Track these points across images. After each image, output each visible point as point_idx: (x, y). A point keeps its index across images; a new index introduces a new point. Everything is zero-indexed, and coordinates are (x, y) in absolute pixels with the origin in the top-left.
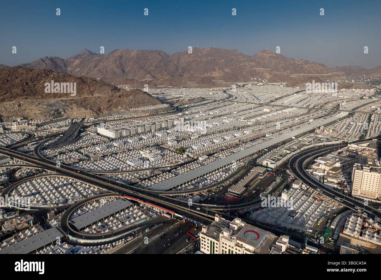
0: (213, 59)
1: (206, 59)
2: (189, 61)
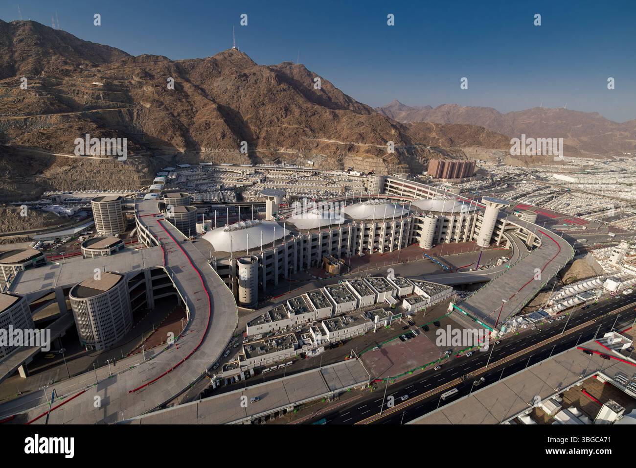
0: (565, 124)
1: (554, 123)
2: (530, 123)
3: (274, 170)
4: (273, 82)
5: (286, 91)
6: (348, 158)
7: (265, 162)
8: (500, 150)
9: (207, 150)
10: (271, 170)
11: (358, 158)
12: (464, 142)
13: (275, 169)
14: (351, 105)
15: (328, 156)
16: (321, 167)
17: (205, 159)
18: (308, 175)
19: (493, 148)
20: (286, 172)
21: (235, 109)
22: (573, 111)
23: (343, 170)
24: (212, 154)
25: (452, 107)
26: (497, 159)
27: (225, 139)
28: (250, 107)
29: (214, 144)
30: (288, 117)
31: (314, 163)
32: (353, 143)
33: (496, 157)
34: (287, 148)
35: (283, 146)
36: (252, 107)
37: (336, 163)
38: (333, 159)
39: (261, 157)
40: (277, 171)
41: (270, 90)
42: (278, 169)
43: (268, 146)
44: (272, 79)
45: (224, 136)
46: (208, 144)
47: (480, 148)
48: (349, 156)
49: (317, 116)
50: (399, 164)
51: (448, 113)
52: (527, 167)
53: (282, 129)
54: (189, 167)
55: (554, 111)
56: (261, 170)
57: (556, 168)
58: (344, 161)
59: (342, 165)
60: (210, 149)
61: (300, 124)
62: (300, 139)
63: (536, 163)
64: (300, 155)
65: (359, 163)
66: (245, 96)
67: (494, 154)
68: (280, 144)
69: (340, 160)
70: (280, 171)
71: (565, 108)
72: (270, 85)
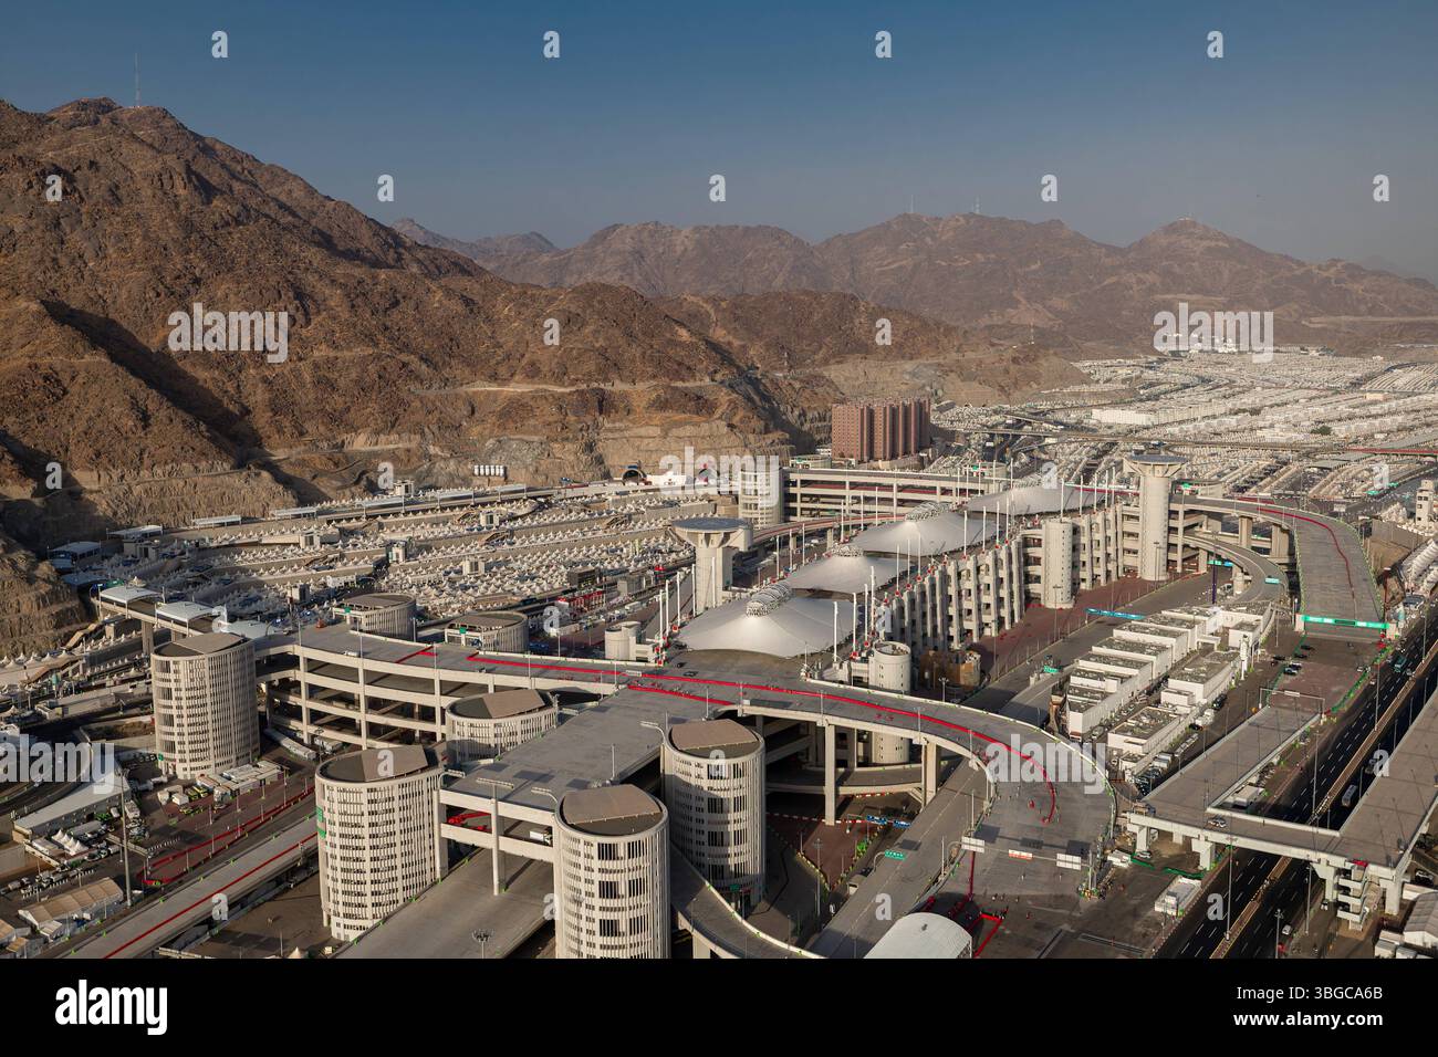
0: (996, 262)
1: (968, 262)
2: (901, 267)
3: (396, 514)
4: (181, 192)
5: (242, 223)
6: (610, 435)
7: (331, 494)
8: (924, 361)
9: (105, 478)
10: (385, 516)
11: (642, 431)
12: (821, 348)
13: (403, 510)
14: (406, 256)
15: (550, 439)
16: (541, 479)
17: (115, 514)
18: (524, 511)
19: (903, 357)
20: (439, 514)
21: (90, 310)
22: (1001, 220)
23: (607, 476)
24: (137, 490)
25: (646, 234)
26: (928, 389)
27: (155, 429)
28: (152, 294)
29: (124, 452)
30: (315, 320)
31: (505, 469)
32: (596, 385)
33: (924, 386)
34: (377, 432)
35: (355, 430)
36: (158, 295)
37: (584, 458)
38: (569, 446)
39: (308, 477)
40: (407, 513)
41: (188, 226)
42: (408, 508)
43: (301, 434)
44: (179, 182)
45: (145, 419)
46: (98, 455)
47: (872, 362)
48: (610, 430)
49: (407, 308)
50: (767, 431)
51: (639, 255)
52: (1009, 402)
53: (316, 366)
54: (97, 551)
55: (952, 223)
56: (349, 520)
57: (1077, 395)
58: (600, 449)
59: (600, 461)
60: (116, 474)
61: (371, 339)
62: (403, 395)
63: (1024, 388)
64: (432, 450)
65: (652, 446)
66: (100, 252)
67: (914, 375)
68: (337, 420)
69: (590, 447)
70: (415, 512)
71: (977, 212)
72: (177, 205)
